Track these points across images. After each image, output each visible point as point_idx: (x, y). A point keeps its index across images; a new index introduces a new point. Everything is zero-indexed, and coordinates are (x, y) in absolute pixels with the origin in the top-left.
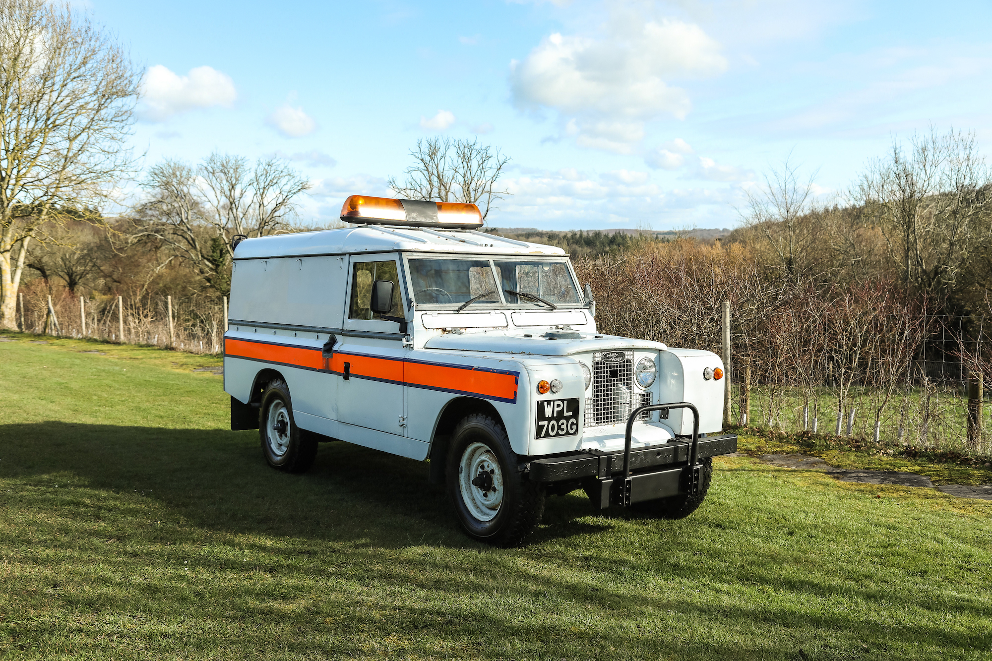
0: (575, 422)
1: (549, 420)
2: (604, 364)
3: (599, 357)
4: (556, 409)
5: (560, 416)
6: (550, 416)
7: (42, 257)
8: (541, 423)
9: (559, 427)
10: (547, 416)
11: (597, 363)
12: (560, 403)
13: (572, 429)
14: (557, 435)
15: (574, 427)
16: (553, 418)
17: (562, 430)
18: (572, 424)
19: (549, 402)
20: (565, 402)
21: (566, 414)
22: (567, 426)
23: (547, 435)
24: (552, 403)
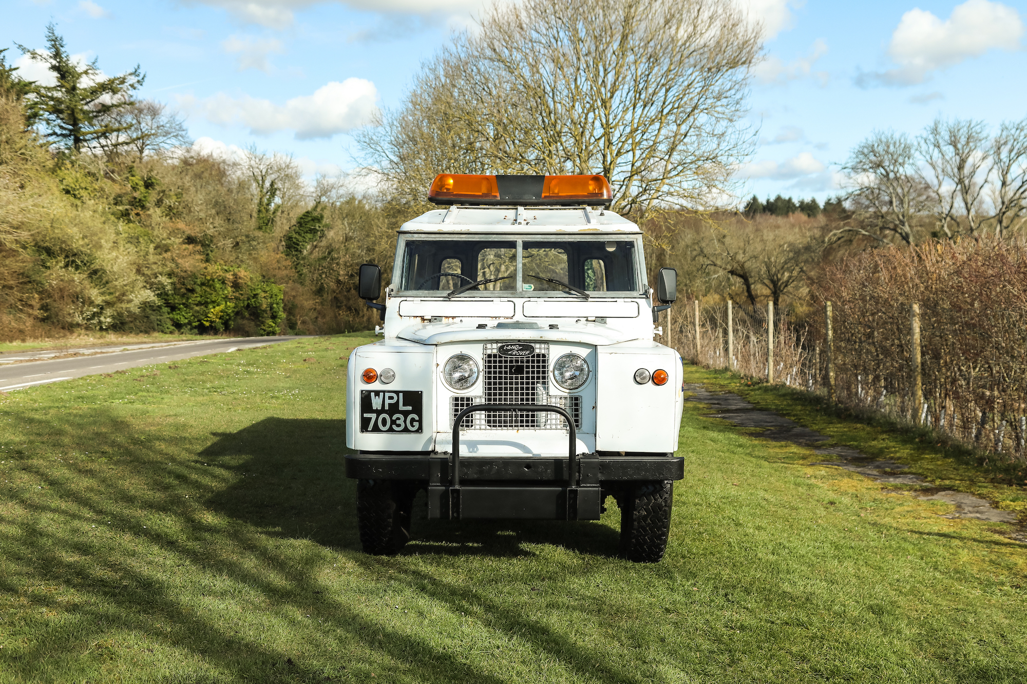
0: (417, 418)
1: (378, 412)
2: (500, 357)
3: (493, 349)
4: (387, 401)
5: (394, 409)
6: (379, 408)
7: (744, 262)
8: (365, 415)
9: (393, 422)
10: (374, 408)
11: (489, 356)
12: (394, 395)
13: (413, 426)
14: (391, 430)
15: (416, 424)
16: (383, 411)
17: (399, 426)
18: (413, 420)
19: (377, 393)
20: (401, 395)
21: (401, 408)
22: (405, 421)
23: (376, 429)
24: (381, 394)
